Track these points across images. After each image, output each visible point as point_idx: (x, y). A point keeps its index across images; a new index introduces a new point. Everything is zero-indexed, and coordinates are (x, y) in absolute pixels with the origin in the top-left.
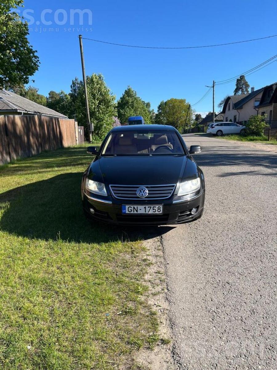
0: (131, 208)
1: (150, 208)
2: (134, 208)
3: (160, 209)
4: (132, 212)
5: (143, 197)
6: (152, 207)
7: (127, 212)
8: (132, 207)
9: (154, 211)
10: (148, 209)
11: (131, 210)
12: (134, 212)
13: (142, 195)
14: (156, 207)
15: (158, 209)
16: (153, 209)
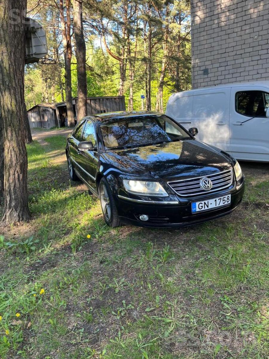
0: (202, 204)
1: (220, 200)
2: (205, 203)
3: (229, 199)
4: (203, 209)
5: (209, 189)
6: (222, 198)
7: (198, 210)
8: (203, 202)
9: (224, 201)
10: (218, 201)
11: (201, 206)
12: (205, 208)
13: (208, 187)
14: (225, 197)
15: (227, 199)
16: (223, 200)
